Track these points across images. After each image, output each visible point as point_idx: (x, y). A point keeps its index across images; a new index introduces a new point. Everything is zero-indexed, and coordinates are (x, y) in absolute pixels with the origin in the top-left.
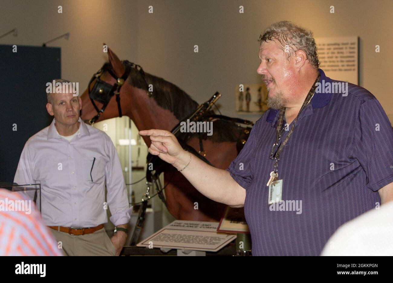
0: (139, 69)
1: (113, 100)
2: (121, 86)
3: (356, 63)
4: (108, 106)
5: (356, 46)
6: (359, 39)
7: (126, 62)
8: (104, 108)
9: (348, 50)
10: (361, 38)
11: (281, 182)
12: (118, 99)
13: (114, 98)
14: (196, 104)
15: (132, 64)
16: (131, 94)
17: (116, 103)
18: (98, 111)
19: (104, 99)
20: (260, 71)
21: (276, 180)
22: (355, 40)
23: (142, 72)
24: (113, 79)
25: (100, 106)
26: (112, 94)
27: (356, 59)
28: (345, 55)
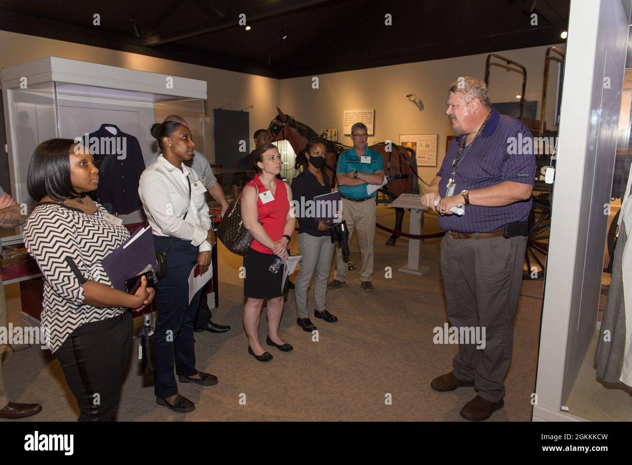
0: (292, 118)
1: (281, 132)
2: (284, 126)
3: (373, 121)
4: (279, 135)
5: (373, 113)
6: (374, 111)
7: (286, 115)
8: (277, 136)
9: (370, 115)
10: (376, 110)
11: (454, 185)
12: (283, 133)
13: (281, 131)
14: (317, 135)
15: (289, 116)
16: (289, 130)
17: (282, 134)
18: (274, 138)
19: (277, 132)
20: (448, 112)
21: (452, 183)
22: (373, 111)
23: (293, 120)
24: (281, 123)
25: (275, 135)
26: (281, 130)
27: (373, 119)
28: (368, 117)
